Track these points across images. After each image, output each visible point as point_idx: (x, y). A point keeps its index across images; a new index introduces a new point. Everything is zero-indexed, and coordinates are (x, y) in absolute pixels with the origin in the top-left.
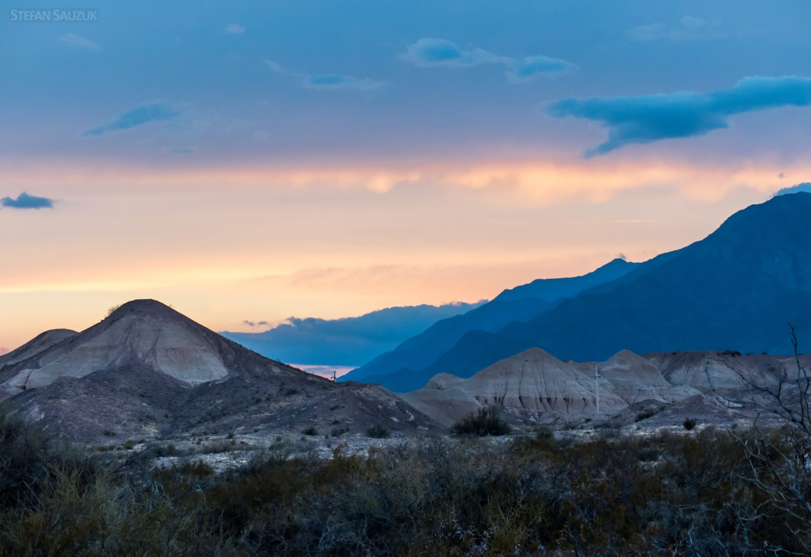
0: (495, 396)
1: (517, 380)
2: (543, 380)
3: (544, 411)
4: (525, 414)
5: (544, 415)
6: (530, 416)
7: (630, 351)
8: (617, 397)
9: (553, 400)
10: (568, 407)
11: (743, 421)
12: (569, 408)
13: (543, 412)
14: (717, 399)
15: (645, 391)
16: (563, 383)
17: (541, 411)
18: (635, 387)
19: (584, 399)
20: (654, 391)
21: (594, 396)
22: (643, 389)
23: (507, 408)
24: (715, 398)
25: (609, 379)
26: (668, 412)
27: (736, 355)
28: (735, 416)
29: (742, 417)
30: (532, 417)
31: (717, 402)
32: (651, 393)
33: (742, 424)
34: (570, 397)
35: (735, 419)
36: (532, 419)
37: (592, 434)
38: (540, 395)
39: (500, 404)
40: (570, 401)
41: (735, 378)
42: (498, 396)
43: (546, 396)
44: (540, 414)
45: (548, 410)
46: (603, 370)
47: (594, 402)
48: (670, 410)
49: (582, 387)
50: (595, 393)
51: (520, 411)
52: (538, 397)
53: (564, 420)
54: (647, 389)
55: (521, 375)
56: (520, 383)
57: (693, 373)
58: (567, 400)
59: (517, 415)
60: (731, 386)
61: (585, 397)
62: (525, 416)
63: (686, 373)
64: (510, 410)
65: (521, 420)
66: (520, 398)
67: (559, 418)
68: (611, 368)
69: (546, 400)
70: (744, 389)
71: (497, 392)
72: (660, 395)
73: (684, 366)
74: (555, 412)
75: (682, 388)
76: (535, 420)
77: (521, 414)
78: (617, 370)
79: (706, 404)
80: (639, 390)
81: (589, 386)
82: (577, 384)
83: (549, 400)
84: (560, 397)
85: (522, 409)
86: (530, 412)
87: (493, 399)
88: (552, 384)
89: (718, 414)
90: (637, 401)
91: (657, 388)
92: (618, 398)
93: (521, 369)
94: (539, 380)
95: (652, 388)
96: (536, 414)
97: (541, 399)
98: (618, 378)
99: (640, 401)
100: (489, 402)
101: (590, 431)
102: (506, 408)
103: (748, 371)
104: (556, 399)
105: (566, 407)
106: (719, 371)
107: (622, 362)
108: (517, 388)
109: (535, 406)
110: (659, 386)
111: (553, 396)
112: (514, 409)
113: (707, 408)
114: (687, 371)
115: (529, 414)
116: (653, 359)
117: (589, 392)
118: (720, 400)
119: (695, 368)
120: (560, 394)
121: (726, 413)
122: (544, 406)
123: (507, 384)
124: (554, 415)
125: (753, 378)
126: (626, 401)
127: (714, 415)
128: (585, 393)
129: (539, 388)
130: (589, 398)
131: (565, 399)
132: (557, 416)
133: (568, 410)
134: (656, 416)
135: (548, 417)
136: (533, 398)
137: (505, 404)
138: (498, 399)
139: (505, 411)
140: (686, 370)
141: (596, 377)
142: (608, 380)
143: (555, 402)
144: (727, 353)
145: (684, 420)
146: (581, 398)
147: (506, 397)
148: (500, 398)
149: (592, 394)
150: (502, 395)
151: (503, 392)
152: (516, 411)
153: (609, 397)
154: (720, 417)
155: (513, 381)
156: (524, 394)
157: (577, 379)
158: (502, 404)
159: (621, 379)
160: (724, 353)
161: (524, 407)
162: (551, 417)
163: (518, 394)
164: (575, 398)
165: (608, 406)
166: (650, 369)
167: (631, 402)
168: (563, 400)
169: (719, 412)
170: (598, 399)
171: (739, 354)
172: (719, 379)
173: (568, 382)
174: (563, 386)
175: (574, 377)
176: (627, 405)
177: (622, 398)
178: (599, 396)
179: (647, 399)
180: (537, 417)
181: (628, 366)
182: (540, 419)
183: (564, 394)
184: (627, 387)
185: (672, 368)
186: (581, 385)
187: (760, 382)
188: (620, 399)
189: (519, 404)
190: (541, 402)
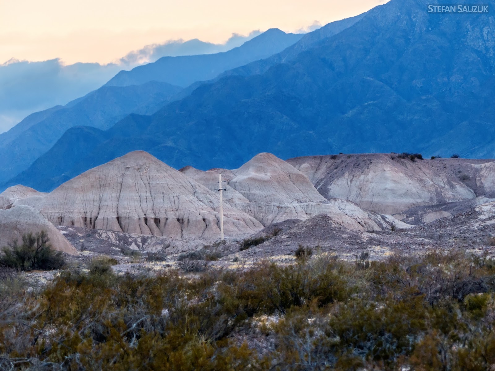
0: (84, 216)
1: (114, 195)
2: (148, 194)
3: (150, 236)
4: (124, 240)
5: (149, 240)
6: (131, 243)
7: (271, 155)
8: (247, 216)
9: (162, 221)
10: (182, 230)
11: (378, 248)
12: (184, 232)
13: (148, 238)
14: (383, 218)
15: (287, 208)
16: (176, 198)
17: (146, 236)
18: (273, 203)
19: (204, 220)
20: (299, 209)
21: (218, 215)
22: (283, 206)
23: (101, 232)
24: (379, 217)
25: (243, 192)
26: (283, 237)
27: (416, 159)
28: (371, 242)
29: (380, 243)
30: (133, 244)
31: (383, 222)
32: (294, 212)
33: (377, 253)
34: (185, 217)
35: (369, 246)
36: (133, 247)
37: (173, 267)
38: (145, 215)
39: (92, 228)
40: (186, 222)
41: (414, 190)
42: (88, 216)
43: (153, 216)
44: (144, 241)
45: (155, 234)
46: (234, 180)
47: (218, 223)
48: (286, 234)
49: (201, 203)
50: (219, 212)
51: (117, 236)
52: (143, 216)
53: (175, 248)
54: (289, 205)
55: (119, 188)
56: (118, 198)
57: (358, 184)
58: (181, 221)
59: (114, 241)
60: (409, 201)
61: (206, 217)
62: (124, 243)
63: (349, 183)
64: (104, 235)
65: (117, 249)
66: (118, 218)
67: (169, 246)
68: (246, 177)
69: (152, 222)
70: (426, 205)
71: (88, 211)
72: (306, 214)
73: (347, 174)
74: (164, 237)
75: (336, 203)
76: (136, 248)
77: (119, 240)
78: (253, 179)
79: (333, 226)
80: (279, 207)
81: (211, 202)
82: (195, 199)
83: (157, 221)
84: (172, 217)
85: (121, 234)
86: (130, 237)
87: (81, 219)
88: (162, 200)
89: (349, 240)
90: (275, 222)
91: (302, 204)
92: (250, 217)
93: (120, 180)
94: (143, 195)
95: (295, 204)
96: (139, 240)
97: (146, 220)
98: (254, 191)
99: (279, 221)
100: (76, 225)
101: (170, 263)
102: (99, 231)
103: (432, 180)
104: (167, 219)
105: (180, 230)
106: (393, 180)
107: (260, 169)
108: (115, 204)
109: (138, 229)
110: (306, 202)
111: (162, 216)
112: (110, 234)
113: (334, 232)
114: (351, 181)
115: (130, 240)
116: (305, 165)
117: (212, 211)
118: (387, 220)
119: (362, 177)
120: (172, 212)
121: (359, 238)
122: (150, 230)
123: (100, 200)
124: (163, 241)
125: (439, 190)
126: (261, 222)
127: (343, 240)
128: (206, 212)
129: (144, 205)
130: (211, 218)
131: (178, 220)
132: (167, 243)
133: (182, 234)
134: (266, 243)
135: (156, 244)
136: (136, 218)
137: (98, 227)
138: (88, 219)
139: (97, 236)
140: (349, 180)
141: (219, 190)
142: (241, 193)
143: (165, 224)
144: (405, 156)
145: (296, 247)
146: (200, 218)
147: (99, 217)
148: (91, 218)
149: (215, 213)
150: (94, 215)
151: (96, 210)
152: (112, 236)
153: (238, 217)
154: (349, 244)
155: (109, 196)
156: (123, 213)
157: (195, 192)
158: (94, 227)
159: (258, 192)
160: (400, 157)
161: (123, 231)
162: (159, 244)
163: (116, 213)
164: (193, 218)
165: (236, 229)
166: (298, 179)
167: (268, 223)
168: (176, 221)
169: (349, 238)
170: (222, 219)
171: (420, 157)
172: (393, 191)
173: (183, 197)
174: (177, 202)
175: (191, 190)
176: (262, 228)
177: (256, 218)
178: (224, 215)
179: (289, 218)
180: (141, 244)
181: (269, 174)
182: (144, 246)
183: (177, 213)
184: (262, 203)
185: (331, 177)
186: (201, 201)
187: (448, 195)
188: (253, 219)
189: (116, 227)
190: (146, 224)
